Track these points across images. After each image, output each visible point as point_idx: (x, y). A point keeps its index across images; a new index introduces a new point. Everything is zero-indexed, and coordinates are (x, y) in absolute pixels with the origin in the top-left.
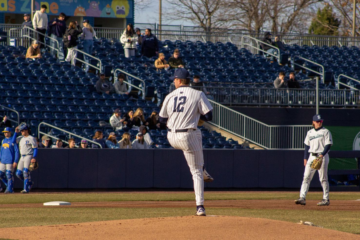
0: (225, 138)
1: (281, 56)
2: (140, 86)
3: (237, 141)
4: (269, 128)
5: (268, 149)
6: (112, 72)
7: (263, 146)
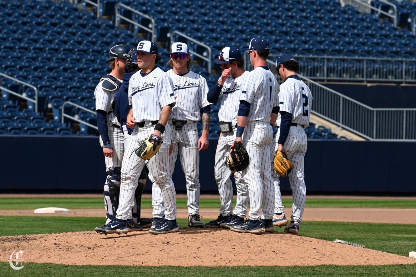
0: (315, 125)
1: (398, 16)
2: (205, 54)
3: (330, 129)
4: (373, 111)
5: (371, 139)
6: (169, 35)
7: (365, 136)
